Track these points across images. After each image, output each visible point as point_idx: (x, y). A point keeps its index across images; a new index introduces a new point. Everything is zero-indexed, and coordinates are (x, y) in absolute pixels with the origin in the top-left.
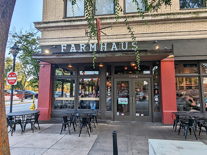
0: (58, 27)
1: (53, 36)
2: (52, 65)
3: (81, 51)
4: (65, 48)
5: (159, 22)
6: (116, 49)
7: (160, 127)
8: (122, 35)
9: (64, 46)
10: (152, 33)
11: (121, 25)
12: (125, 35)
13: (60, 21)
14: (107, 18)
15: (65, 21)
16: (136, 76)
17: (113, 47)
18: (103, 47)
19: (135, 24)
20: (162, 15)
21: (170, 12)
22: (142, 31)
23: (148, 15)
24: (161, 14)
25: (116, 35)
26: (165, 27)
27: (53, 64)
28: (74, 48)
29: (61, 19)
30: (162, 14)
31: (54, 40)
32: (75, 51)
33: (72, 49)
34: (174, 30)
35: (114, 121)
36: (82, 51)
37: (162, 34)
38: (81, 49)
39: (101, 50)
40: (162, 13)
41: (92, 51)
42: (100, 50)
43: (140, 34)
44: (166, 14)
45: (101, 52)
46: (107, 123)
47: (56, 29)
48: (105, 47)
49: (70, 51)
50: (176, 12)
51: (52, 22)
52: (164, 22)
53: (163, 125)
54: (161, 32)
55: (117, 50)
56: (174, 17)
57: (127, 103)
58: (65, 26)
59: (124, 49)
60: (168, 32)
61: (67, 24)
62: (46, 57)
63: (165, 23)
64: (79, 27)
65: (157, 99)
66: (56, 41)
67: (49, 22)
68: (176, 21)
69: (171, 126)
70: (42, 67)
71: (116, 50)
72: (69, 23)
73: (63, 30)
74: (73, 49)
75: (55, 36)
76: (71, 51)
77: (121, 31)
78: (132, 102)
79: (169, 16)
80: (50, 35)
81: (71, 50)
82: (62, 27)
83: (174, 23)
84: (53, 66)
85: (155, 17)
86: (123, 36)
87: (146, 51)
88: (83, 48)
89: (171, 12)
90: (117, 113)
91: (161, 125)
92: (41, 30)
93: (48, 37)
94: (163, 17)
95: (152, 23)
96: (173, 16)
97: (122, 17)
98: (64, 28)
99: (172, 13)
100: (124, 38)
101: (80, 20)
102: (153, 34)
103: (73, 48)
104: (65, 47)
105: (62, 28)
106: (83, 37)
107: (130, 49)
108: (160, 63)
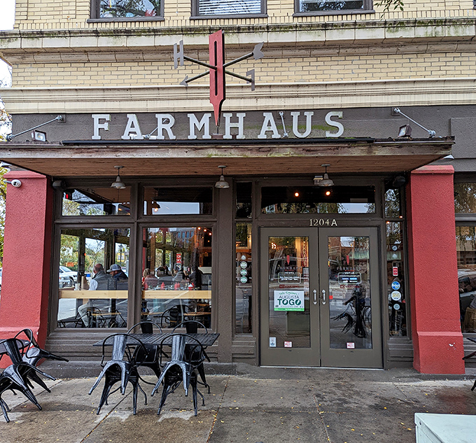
0: (73, 51)
1: (55, 82)
2: (50, 179)
3: (160, 137)
4: (106, 126)
5: (408, 48)
6: (276, 135)
7: (410, 384)
8: (290, 86)
9: (101, 121)
10: (385, 83)
11: (286, 52)
12: (298, 86)
13: (81, 32)
14: (239, 28)
15: (97, 33)
16: (331, 222)
17: (265, 128)
18: (234, 125)
19: (331, 51)
20: (417, 23)
21: (443, 17)
22: (353, 76)
23: (374, 23)
24: (415, 21)
25: (270, 86)
26: (425, 64)
27: (56, 178)
28: (137, 128)
29: (83, 27)
30: (419, 22)
31: (56, 95)
32: (139, 136)
33: (128, 129)
34: (454, 75)
35: (260, 365)
36: (163, 138)
37: (417, 85)
38: (160, 132)
39: (228, 136)
40: (419, 18)
41: (195, 137)
42: (224, 137)
43: (345, 84)
44: (431, 22)
45: (227, 142)
46: (239, 374)
47: (64, 57)
48: (240, 125)
49: (123, 137)
50: (461, 15)
51: (51, 34)
52: (424, 47)
53: (416, 377)
54: (415, 82)
55: (279, 136)
56: (457, 32)
57: (301, 308)
58: (97, 49)
59: (299, 135)
60: (437, 81)
61: (104, 42)
62: (39, 155)
63: (425, 52)
64: (147, 57)
65: (396, 296)
66: (65, 101)
67: (41, 34)
68: (461, 47)
69: (442, 382)
70: (17, 186)
71: (273, 137)
72: (111, 38)
73: (89, 61)
74: (133, 130)
75: (60, 82)
76: (125, 137)
77: (283, 74)
78: (319, 303)
79: (439, 29)
80: (43, 78)
81: (126, 132)
82: (86, 51)
83: (456, 51)
84: (55, 184)
85: (397, 31)
86: (291, 89)
87: (370, 142)
88: (168, 127)
89: (448, 17)
90: (271, 339)
91: (411, 377)
92: (10, 59)
93: (37, 85)
94: (421, 32)
95: (384, 50)
96: (452, 27)
97: (291, 27)
98: (92, 57)
99: (450, 21)
100: (296, 97)
101: (149, 31)
102: (387, 86)
103: (133, 126)
104: (106, 124)
105: (84, 57)
106: (158, 88)
107: (318, 135)
108: (408, 181)
